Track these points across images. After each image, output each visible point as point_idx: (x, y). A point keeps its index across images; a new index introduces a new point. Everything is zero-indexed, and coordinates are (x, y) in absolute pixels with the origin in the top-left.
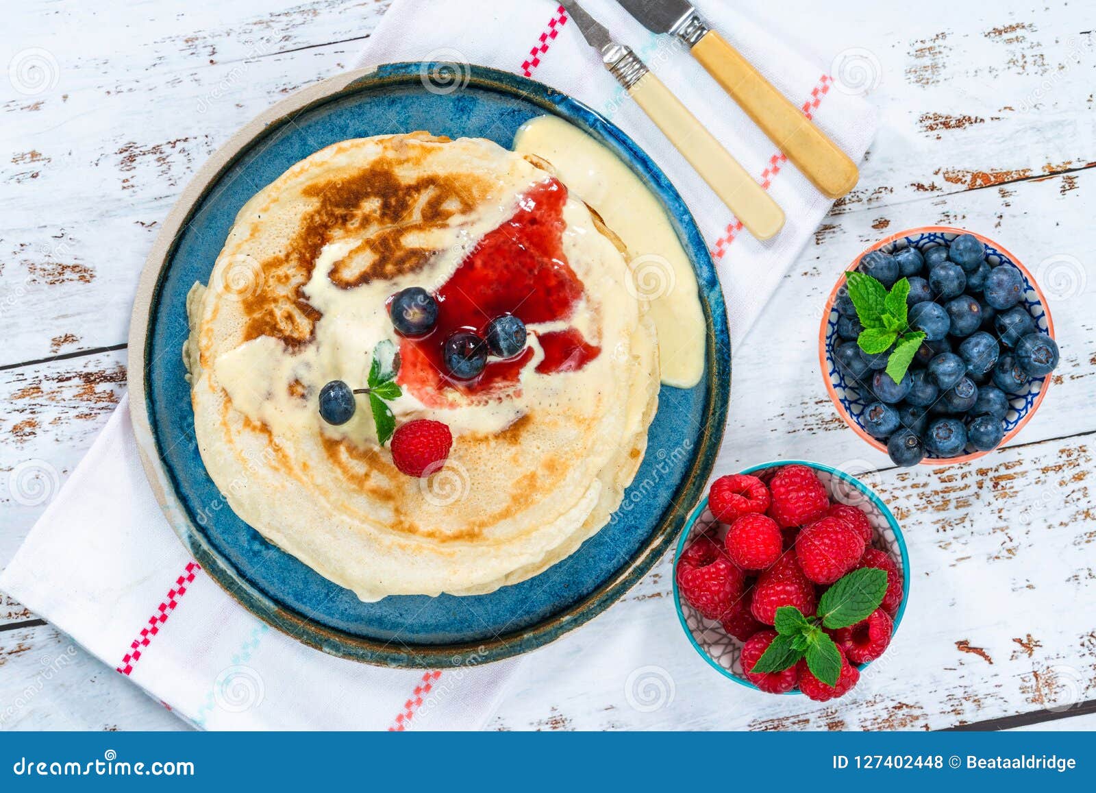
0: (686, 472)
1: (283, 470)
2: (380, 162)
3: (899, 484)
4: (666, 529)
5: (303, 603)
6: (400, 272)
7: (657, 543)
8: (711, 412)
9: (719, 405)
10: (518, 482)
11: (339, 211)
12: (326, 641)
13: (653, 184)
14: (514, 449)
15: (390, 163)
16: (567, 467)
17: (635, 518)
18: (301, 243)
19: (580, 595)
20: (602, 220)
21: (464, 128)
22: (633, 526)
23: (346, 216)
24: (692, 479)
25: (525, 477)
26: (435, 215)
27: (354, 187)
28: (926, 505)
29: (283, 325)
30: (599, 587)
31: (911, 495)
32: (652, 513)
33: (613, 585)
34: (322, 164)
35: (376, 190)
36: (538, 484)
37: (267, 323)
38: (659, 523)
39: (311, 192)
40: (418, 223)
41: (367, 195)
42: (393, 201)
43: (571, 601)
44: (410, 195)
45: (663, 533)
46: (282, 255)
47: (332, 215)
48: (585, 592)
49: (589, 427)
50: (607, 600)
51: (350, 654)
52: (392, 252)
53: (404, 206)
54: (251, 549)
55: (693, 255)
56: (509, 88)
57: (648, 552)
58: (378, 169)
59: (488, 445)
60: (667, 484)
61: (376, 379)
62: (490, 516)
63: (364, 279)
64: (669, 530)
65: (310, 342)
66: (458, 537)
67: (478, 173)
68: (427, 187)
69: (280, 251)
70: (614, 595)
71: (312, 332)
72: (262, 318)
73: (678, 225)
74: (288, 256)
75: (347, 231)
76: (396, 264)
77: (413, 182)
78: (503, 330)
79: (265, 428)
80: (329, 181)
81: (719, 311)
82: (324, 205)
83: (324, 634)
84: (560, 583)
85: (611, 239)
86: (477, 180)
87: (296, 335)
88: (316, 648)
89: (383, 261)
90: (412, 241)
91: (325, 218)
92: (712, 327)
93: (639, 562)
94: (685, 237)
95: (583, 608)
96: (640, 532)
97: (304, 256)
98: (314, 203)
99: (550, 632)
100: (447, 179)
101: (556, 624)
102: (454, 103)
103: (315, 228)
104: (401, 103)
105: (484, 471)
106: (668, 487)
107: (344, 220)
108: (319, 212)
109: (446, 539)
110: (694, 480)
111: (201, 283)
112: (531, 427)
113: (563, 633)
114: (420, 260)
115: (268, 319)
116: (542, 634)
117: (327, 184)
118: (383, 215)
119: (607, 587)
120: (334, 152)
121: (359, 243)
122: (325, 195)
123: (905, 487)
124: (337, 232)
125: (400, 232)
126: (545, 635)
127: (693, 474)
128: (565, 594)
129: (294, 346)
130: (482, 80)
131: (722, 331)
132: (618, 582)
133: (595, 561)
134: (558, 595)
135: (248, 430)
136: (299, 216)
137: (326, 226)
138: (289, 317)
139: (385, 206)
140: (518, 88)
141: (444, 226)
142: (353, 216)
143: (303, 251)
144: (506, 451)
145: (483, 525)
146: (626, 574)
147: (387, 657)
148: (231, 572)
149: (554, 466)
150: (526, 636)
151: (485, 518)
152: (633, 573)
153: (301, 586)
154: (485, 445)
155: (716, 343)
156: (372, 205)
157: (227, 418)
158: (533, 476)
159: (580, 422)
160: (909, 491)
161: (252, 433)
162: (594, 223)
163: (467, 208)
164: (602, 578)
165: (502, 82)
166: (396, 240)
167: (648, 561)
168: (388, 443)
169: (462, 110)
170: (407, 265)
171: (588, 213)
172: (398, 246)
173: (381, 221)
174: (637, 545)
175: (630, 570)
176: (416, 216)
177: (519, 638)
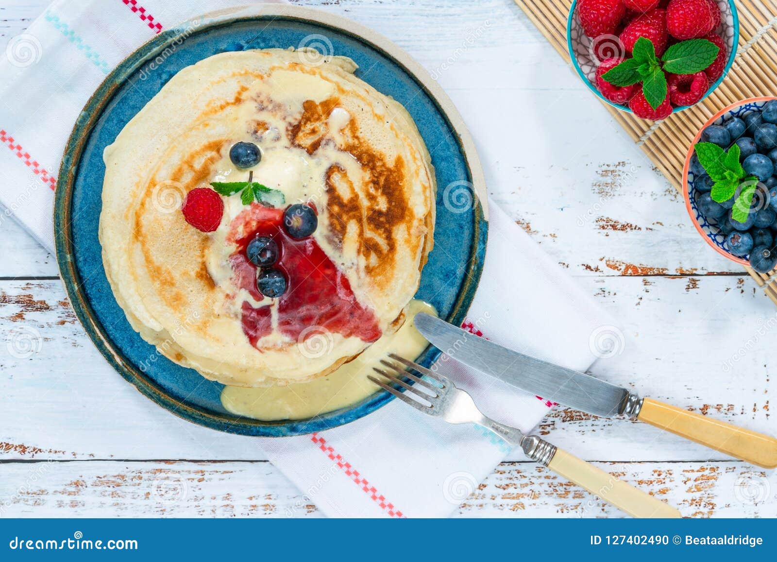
0: (164, 389)
1: (207, 109)
2: (412, 216)
3: (536, 474)
4: (126, 368)
5: (119, 103)
6: (332, 215)
7: (118, 359)
8: (203, 414)
9: (207, 421)
10: (169, 273)
11: (382, 180)
12: (89, 115)
13: (370, 401)
14: (193, 274)
15: (410, 221)
16: (175, 309)
17: (139, 347)
18: (364, 149)
19: (91, 299)
20: (347, 362)
21: (434, 274)
22: (133, 344)
23: (378, 184)
24: (158, 392)
25: (172, 278)
26: (368, 247)
27: (397, 193)
28: (553, 492)
29: (309, 127)
30: (94, 313)
31: (543, 483)
32: (140, 360)
33: (93, 324)
34: (417, 174)
35: (392, 208)
36: (166, 287)
37: (312, 115)
38: (132, 364)
39: (399, 162)
40: (365, 234)
41: (390, 202)
42: (382, 219)
43: (88, 292)
44: (385, 232)
45: (123, 365)
46: (358, 134)
47: (380, 174)
48: (93, 303)
49: (200, 329)
50: (84, 318)
51: (78, 130)
52: (347, 212)
53: (378, 226)
54: (164, 72)
55: (315, 421)
56: (456, 312)
57: (113, 352)
58: (407, 212)
59: (199, 256)
60: (159, 374)
61: (258, 189)
62: (149, 249)
63: (331, 190)
64: (126, 370)
65: (293, 143)
66: (138, 224)
67: (393, 282)
68: (388, 244)
69: (361, 133)
70: (87, 323)
71: (299, 146)
72: (317, 112)
73: (339, 414)
74: (357, 138)
75: (367, 184)
76: (338, 214)
77: (394, 235)
78: (276, 282)
79: (238, 101)
80: (404, 176)
81: (272, 431)
82: (389, 170)
83: (94, 114)
84: (102, 286)
85: (331, 367)
86: (388, 281)
87: (300, 134)
88: (85, 107)
89: (341, 205)
90: (352, 228)
91: (378, 169)
92: (263, 425)
93: (107, 344)
94: (329, 417)
95: (81, 300)
96: (128, 349)
97: (355, 150)
98: (390, 163)
99: (68, 274)
100: (392, 260)
101: (73, 279)
102: (453, 270)
103: (373, 161)
104: (460, 232)
105: (181, 250)
106: (156, 374)
107: (375, 183)
108: (384, 165)
109: (138, 215)
110: (157, 393)
111: (357, 69)
112: (206, 288)
113: (66, 282)
114: (338, 231)
115: (316, 116)
116: (68, 268)
117: (402, 175)
118: (375, 211)
119: (93, 319)
120: (424, 183)
121: (358, 190)
122: (395, 172)
123: (540, 477)
124: (367, 175)
125: (360, 221)
126: (67, 269)
127: (162, 393)
128: (94, 289)
129: (292, 131)
130: (465, 293)
131: (258, 432)
132: (95, 327)
133: (113, 313)
134: (94, 283)
135: (239, 89)
136: (383, 151)
137: (373, 168)
138: (313, 132)
139: (380, 213)
140: (454, 318)
141: (359, 252)
142: (377, 189)
143: (359, 150)
144: (194, 269)
145: (143, 244)
146: (100, 335)
147: (70, 156)
148: (149, 55)
149: (177, 300)
150: (68, 256)
151: (147, 246)
152: (100, 339)
153: (131, 103)
154: (199, 254)
155: (250, 426)
156: (382, 204)
157: (250, 75)
158: (172, 284)
159: (205, 324)
160: (542, 480)
161: (236, 91)
162: (346, 357)
163: (369, 270)
164: (101, 316)
165: (461, 307)
166: (354, 217)
167: (106, 351)
168: (212, 188)
169: (447, 275)
170: (336, 222)
171: (354, 354)
172: (350, 218)
173: (371, 209)
174: (119, 345)
175: (102, 338)
176: (369, 234)
177: (68, 251)
